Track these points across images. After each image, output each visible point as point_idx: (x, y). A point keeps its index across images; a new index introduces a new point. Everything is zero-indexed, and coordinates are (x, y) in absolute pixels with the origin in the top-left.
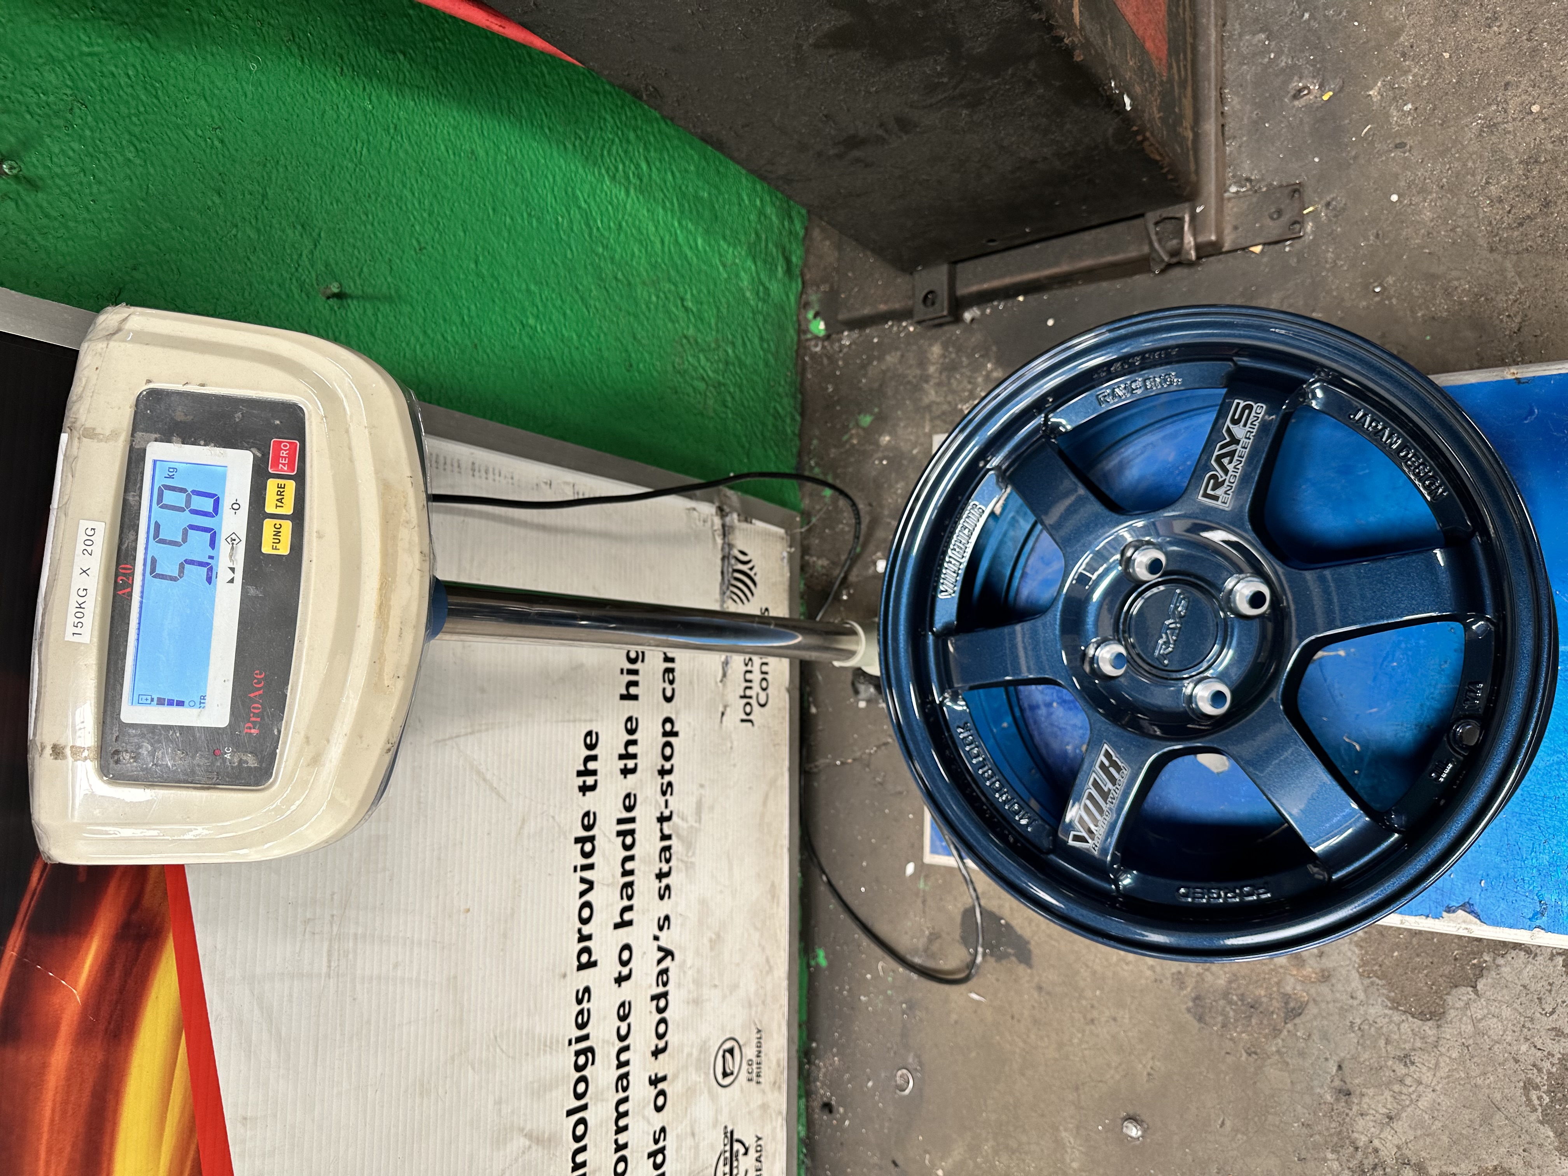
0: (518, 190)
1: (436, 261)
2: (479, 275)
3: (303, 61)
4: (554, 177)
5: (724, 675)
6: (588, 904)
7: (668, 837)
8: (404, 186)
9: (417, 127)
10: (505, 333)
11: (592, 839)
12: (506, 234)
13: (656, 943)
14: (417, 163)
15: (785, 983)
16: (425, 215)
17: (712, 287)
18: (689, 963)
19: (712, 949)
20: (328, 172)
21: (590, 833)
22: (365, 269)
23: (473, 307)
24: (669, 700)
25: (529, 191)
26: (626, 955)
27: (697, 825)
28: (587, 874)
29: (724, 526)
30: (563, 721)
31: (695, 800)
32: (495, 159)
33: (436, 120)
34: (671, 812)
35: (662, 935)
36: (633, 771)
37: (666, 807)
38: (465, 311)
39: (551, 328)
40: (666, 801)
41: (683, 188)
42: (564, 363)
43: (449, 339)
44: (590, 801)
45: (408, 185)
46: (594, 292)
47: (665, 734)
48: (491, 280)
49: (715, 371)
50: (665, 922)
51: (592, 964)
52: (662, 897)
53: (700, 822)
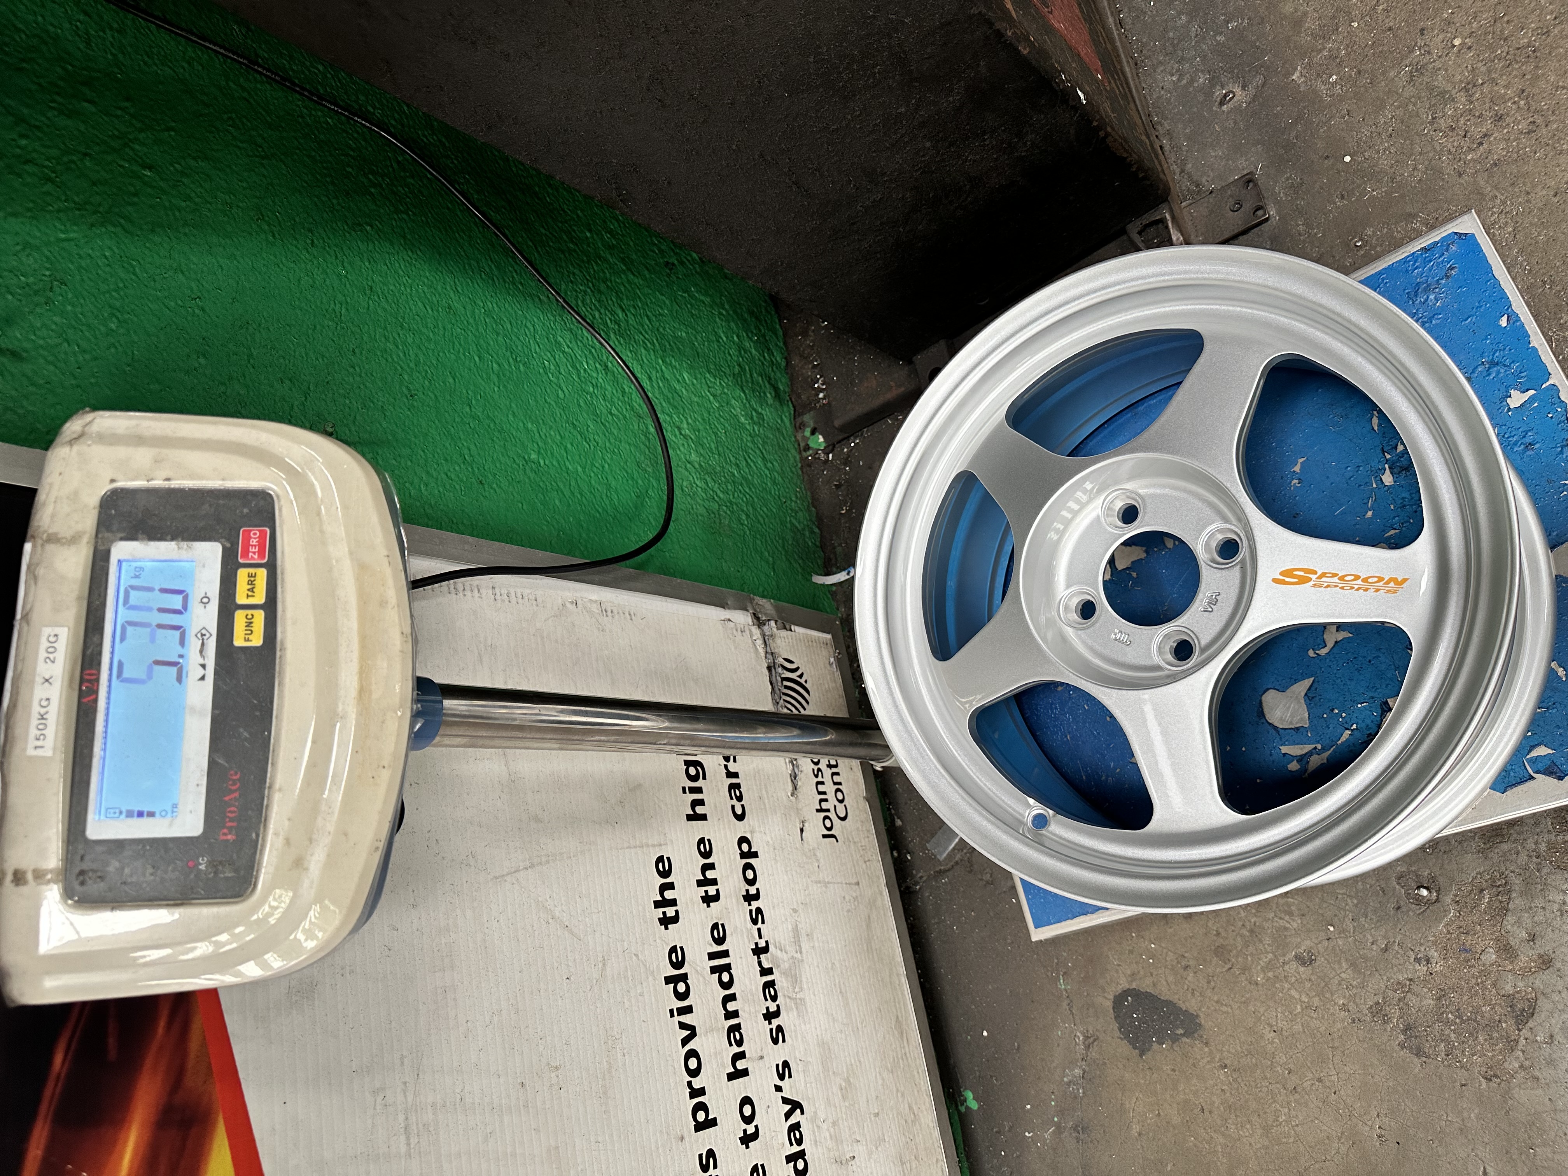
0: (500, 338)
1: (428, 406)
2: (474, 417)
3: (274, 236)
4: (534, 326)
5: (795, 788)
6: (692, 1053)
7: (769, 971)
8: (387, 339)
9: (392, 287)
10: (509, 469)
11: (684, 978)
12: (496, 380)
13: (780, 1094)
14: (397, 318)
15: (937, 1133)
16: (412, 365)
17: (706, 415)
18: (822, 1115)
19: (844, 1098)
20: (310, 331)
21: (681, 971)
22: (358, 417)
23: (472, 447)
24: (740, 818)
25: (511, 340)
26: (747, 1110)
27: (798, 956)
28: (686, 1019)
29: (763, 635)
30: (629, 847)
31: (790, 928)
32: (473, 313)
33: (410, 281)
34: (767, 942)
35: (785, 1084)
36: (716, 898)
37: (760, 937)
38: (466, 451)
39: (555, 463)
40: (759, 930)
41: (661, 330)
42: (573, 493)
43: (453, 476)
44: (674, 935)
45: (391, 339)
46: (592, 426)
47: (743, 855)
48: (487, 421)
49: (725, 492)
50: (784, 1070)
51: (711, 1123)
52: (775, 1041)
53: (801, 953)
